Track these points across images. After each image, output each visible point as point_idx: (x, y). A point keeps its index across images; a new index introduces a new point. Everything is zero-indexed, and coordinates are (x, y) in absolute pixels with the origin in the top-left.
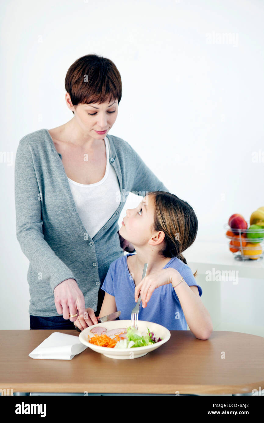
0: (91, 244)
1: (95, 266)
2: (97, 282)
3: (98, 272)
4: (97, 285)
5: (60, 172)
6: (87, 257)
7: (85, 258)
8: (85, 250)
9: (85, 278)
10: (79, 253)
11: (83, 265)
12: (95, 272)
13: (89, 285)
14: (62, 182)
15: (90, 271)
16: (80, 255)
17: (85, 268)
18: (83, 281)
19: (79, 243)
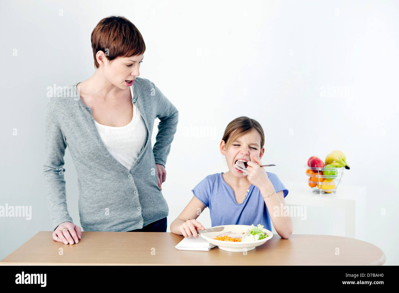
0: (130, 176)
1: (136, 194)
2: (139, 207)
3: (138, 199)
4: (139, 209)
5: (89, 124)
6: (128, 187)
7: (126, 188)
8: (125, 182)
9: (128, 204)
10: (120, 184)
11: (125, 193)
12: (136, 199)
13: (131, 210)
14: (92, 132)
15: (132, 198)
16: (121, 185)
17: (127, 196)
18: (126, 206)
19: (119, 176)
